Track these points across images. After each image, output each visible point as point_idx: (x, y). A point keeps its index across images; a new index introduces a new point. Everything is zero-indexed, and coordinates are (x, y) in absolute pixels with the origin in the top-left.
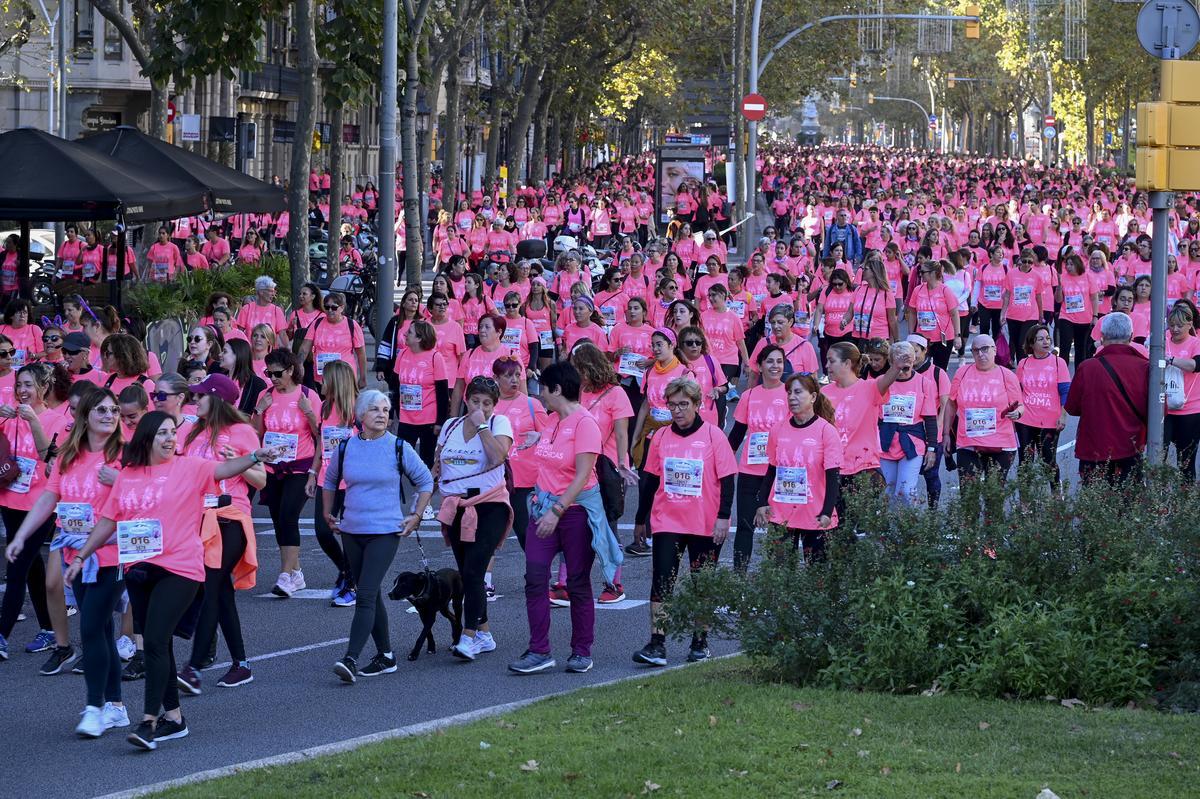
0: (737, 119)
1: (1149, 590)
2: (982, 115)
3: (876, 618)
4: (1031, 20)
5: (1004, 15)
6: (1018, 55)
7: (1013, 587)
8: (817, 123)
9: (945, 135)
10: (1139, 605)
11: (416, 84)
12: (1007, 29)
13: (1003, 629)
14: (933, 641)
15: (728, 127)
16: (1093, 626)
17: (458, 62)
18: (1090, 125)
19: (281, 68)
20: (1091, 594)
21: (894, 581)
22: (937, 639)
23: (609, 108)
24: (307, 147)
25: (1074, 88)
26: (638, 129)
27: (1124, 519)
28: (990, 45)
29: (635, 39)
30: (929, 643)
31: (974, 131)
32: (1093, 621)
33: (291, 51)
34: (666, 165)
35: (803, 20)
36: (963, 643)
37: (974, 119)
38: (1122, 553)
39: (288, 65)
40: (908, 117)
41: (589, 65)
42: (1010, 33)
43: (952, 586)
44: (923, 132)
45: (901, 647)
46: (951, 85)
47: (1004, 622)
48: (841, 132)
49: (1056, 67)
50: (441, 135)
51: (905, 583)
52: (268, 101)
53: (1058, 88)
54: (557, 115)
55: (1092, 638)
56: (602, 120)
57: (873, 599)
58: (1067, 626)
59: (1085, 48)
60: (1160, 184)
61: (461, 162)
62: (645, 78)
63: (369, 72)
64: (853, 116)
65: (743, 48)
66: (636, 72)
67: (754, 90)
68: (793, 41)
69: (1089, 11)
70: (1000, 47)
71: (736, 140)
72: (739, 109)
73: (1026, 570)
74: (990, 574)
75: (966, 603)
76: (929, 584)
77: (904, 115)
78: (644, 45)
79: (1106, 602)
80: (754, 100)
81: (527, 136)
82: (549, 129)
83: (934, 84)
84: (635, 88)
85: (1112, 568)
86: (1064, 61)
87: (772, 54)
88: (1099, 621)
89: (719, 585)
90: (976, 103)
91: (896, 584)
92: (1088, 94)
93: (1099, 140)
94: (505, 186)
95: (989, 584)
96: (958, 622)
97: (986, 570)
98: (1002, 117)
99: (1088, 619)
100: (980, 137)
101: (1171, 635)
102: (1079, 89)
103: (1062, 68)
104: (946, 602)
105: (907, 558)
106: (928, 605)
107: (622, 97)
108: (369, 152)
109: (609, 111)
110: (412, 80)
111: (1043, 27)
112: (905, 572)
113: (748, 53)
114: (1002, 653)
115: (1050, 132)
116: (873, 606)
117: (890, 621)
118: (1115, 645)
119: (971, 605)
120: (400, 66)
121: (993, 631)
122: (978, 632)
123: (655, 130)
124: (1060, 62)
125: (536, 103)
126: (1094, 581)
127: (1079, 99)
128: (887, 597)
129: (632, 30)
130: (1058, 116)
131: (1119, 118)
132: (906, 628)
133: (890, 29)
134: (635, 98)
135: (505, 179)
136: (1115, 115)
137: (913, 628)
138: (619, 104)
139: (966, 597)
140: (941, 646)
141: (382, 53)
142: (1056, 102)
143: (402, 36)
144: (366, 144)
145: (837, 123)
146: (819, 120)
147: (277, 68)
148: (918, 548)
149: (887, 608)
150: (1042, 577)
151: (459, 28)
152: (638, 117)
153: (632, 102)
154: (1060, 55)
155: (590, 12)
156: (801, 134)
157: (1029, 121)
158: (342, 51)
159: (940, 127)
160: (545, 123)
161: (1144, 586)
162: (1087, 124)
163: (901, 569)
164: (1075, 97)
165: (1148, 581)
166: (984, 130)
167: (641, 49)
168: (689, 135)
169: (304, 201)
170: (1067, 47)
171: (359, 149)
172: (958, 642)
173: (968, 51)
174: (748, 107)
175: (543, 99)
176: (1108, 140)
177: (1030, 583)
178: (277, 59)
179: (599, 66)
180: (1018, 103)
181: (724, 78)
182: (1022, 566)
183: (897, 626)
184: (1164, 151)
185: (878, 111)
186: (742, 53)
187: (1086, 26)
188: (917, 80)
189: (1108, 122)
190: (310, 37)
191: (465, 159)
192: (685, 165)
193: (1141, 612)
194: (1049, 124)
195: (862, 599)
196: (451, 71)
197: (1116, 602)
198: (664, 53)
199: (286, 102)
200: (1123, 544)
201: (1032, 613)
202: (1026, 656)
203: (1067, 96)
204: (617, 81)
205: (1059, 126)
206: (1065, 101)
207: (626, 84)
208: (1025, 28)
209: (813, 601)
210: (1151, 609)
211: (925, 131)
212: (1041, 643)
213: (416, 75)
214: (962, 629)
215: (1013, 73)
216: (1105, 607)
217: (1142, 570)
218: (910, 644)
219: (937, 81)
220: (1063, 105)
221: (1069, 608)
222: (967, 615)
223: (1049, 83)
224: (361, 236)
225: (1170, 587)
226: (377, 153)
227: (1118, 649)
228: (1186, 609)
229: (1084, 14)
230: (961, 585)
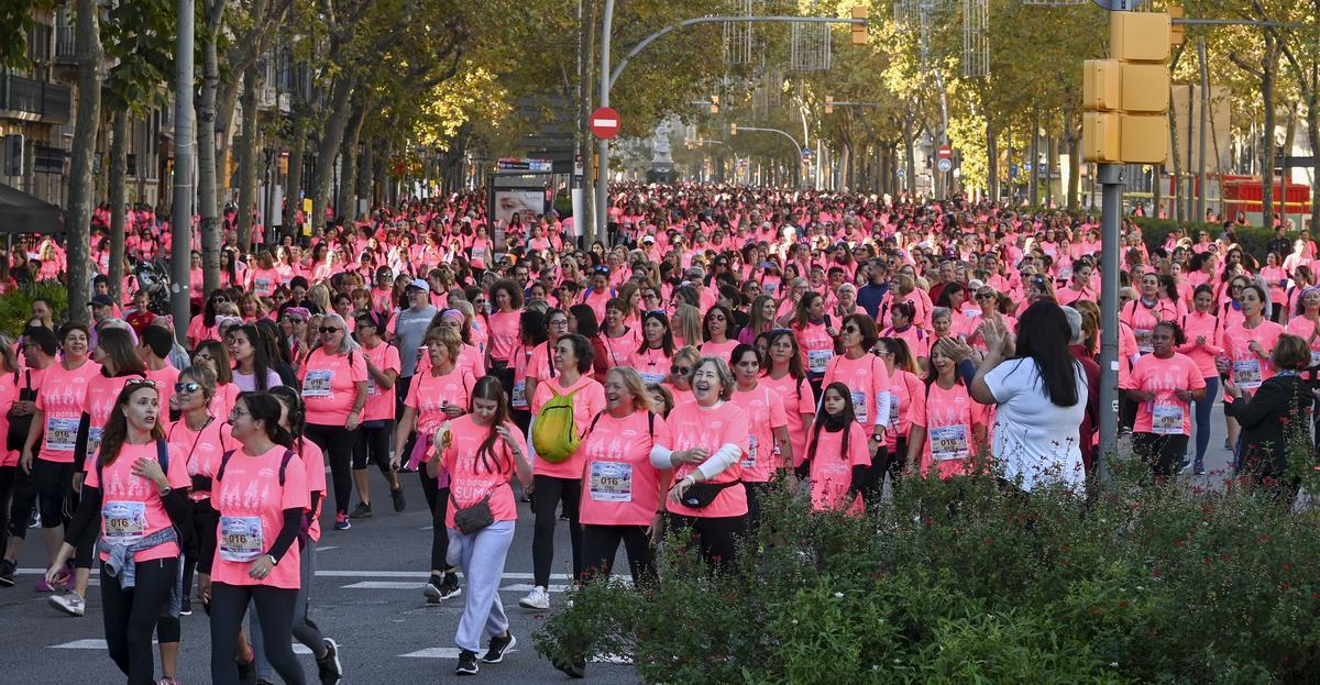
0: (585, 138)
1: (1118, 600)
2: (865, 148)
3: (798, 637)
4: (924, 33)
5: (891, 28)
6: (907, 75)
7: (958, 599)
8: (669, 159)
9: (819, 172)
10: (1107, 618)
11: (216, 82)
12: (894, 44)
13: (950, 645)
14: (866, 662)
15: (571, 150)
16: (1055, 642)
17: (256, 73)
18: (992, 155)
19: (44, 85)
20: (1050, 606)
21: (819, 594)
22: (870, 661)
23: (429, 136)
24: (88, 153)
25: (973, 112)
26: (461, 164)
27: (1088, 521)
28: (874, 64)
29: (459, 53)
30: (862, 665)
31: (855, 167)
32: (1054, 637)
33: (56, 66)
34: (500, 195)
35: (661, 22)
36: (900, 664)
37: (855, 152)
38: (1086, 560)
39: (52, 81)
40: (778, 152)
41: (406, 82)
42: (898, 49)
43: (887, 598)
44: (795, 168)
45: (828, 669)
46: (829, 110)
47: (948, 639)
48: (696, 169)
49: (951, 89)
50: (235, 159)
51: (832, 596)
52: (29, 124)
53: (954, 113)
54: (369, 141)
55: (1053, 657)
56: (420, 151)
57: (795, 615)
58: (1022, 642)
59: (986, 65)
60: (1111, 154)
61: (258, 192)
62: (471, 100)
63: (160, 68)
64: (712, 152)
65: (591, 55)
66: (460, 94)
67: (606, 103)
68: (646, 51)
69: (992, 18)
70: (887, 65)
71: (585, 165)
72: (587, 126)
73: (974, 579)
74: (931, 585)
75: (905, 618)
76: (860, 596)
77: (773, 148)
78: (469, 62)
79: (1069, 615)
80: (605, 115)
81: (335, 164)
82: (360, 158)
83: (808, 112)
84: (459, 112)
85: (1077, 575)
86: (962, 80)
87: (625, 63)
88: (1060, 636)
89: (612, 599)
90: (859, 132)
91: (821, 596)
92: (989, 119)
93: (1002, 172)
94: (310, 221)
95: (930, 596)
96: (895, 640)
97: (926, 580)
98: (887, 148)
99: (1047, 635)
100: (862, 174)
101: (1145, 652)
102: (980, 113)
103: (959, 89)
104: (880, 616)
105: (834, 567)
106: (859, 620)
107: (444, 123)
108: (146, 187)
109: (429, 139)
110: (210, 78)
111: (938, 38)
112: (831, 583)
113: (598, 62)
114: (948, 674)
115: (945, 165)
116: (795, 621)
117: (815, 639)
118: (1080, 664)
119: (910, 620)
120: (197, 62)
121: (937, 649)
122: (918, 653)
123: (480, 165)
124: (956, 81)
125: (346, 124)
126: (1055, 592)
127: (979, 125)
128: (811, 612)
129: (458, 40)
130: (956, 145)
131: (1026, 147)
132: (835, 646)
133: (759, 41)
134: (459, 124)
135: (310, 213)
136: (1022, 144)
137: (843, 646)
138: (440, 131)
139: (903, 611)
140: (875, 667)
141: (176, 47)
142: (953, 128)
143: (199, 26)
144: (143, 178)
145: (692, 158)
146: (672, 155)
147: (40, 84)
148: (847, 555)
149: (811, 624)
150: (992, 588)
151: (258, 31)
152: (462, 148)
153: (456, 128)
154: (957, 72)
155: (410, 18)
156: (651, 172)
157: (919, 157)
158: (127, 43)
159: (815, 164)
160: (355, 151)
161: (1112, 596)
162: (989, 153)
163: (827, 579)
164: (974, 123)
165: (1117, 590)
166: (866, 166)
167: (466, 67)
168: (526, 160)
169: (86, 216)
170: (966, 63)
171: (134, 183)
172: (896, 664)
173: (847, 70)
174: (598, 123)
175: (353, 122)
176: (1013, 172)
177: (979, 594)
178: (39, 74)
179: (418, 86)
180: (907, 131)
181: (568, 92)
182: (969, 575)
183: (823, 645)
184: (1114, 117)
185: (741, 144)
186: (591, 61)
187: (989, 35)
188: (788, 107)
189: (1013, 151)
190: (92, 23)
191: (263, 189)
192: (522, 195)
193: (1110, 626)
194: (944, 156)
195: (782, 614)
196: (248, 83)
197: (1080, 616)
198: (492, 71)
199: (50, 125)
200: (1087, 549)
201: (983, 627)
202: (976, 676)
203: (965, 121)
204: (438, 103)
205: (957, 159)
206: (963, 128)
207: (448, 108)
208: (916, 41)
209: (724, 618)
210: (1122, 622)
211: (797, 166)
212: (994, 662)
213: (216, 72)
214: (899, 648)
215: (902, 96)
216: (1067, 621)
217: (1110, 577)
218: (839, 665)
219: (811, 108)
220: (960, 132)
221: (1023, 621)
222: (905, 632)
223: (944, 107)
224: (142, 275)
225: (1143, 597)
226: (156, 188)
227: (1084, 669)
228: (1162, 622)
229: (985, 23)
230: (898, 597)
